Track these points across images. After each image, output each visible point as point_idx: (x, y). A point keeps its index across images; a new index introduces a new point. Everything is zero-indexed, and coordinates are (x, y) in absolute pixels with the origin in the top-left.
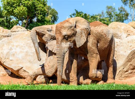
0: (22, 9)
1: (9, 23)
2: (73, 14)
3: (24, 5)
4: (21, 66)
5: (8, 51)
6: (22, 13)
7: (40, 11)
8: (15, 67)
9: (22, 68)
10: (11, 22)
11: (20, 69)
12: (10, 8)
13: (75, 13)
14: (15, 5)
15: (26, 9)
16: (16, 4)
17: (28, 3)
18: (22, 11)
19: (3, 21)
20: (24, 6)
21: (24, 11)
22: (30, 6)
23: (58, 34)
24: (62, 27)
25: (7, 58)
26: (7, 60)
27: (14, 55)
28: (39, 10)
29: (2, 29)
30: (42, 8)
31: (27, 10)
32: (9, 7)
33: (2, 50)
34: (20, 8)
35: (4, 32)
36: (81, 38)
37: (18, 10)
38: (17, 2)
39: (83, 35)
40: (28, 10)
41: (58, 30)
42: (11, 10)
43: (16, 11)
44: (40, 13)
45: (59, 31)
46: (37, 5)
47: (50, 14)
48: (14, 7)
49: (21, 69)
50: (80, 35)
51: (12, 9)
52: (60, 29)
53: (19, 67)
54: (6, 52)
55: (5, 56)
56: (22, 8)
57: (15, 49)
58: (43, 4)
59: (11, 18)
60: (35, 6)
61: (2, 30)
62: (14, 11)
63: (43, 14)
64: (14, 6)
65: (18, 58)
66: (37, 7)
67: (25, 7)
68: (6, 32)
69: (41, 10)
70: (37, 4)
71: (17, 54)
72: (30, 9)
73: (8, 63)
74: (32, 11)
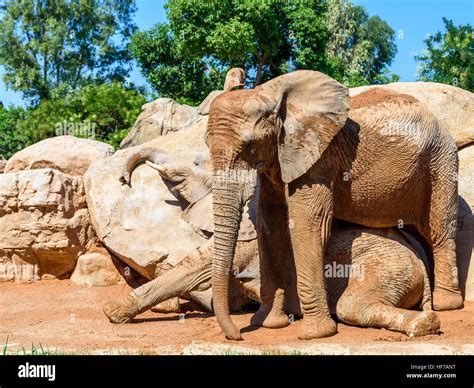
0: (233, 30)
1: (199, 83)
2: (434, 35)
3: (241, 14)
4: (160, 250)
5: (120, 197)
6: (237, 44)
7: (302, 33)
8: (142, 255)
9: (165, 257)
10: (206, 80)
11: (157, 262)
12: (194, 30)
13: (444, 31)
14: (211, 16)
15: (248, 30)
16: (214, 13)
17: (257, 8)
18: (235, 38)
19: (175, 75)
20: (242, 19)
21: (243, 36)
22: (265, 16)
23: (224, 135)
24: (239, 115)
25: (116, 224)
26: (116, 230)
27: (137, 211)
28: (300, 31)
29: (170, 105)
30: (310, 22)
31: (252, 32)
32: (191, 26)
33: (99, 193)
34: (227, 26)
35: (178, 116)
36: (301, 151)
37: (219, 34)
38: (216, 6)
39: (309, 139)
40: (256, 32)
41: (222, 122)
42: (198, 36)
43: (212, 39)
44: (303, 42)
45: (226, 125)
46: (291, 11)
47: (365, 38)
48: (208, 23)
49: (161, 260)
50: (295, 141)
51: (201, 32)
52: (228, 117)
53: (155, 255)
54: (112, 202)
55: (109, 214)
56: (236, 28)
57: (143, 190)
58: (314, 7)
59: (203, 64)
60: (284, 15)
61: (169, 109)
62: (208, 39)
63: (315, 45)
64: (206, 21)
65: (151, 222)
66: (291, 21)
67: (246, 24)
68: (182, 114)
69: (307, 29)
70: (290, 7)
71: (147, 208)
72: (263, 30)
73: (118, 239)
74: (271, 35)
